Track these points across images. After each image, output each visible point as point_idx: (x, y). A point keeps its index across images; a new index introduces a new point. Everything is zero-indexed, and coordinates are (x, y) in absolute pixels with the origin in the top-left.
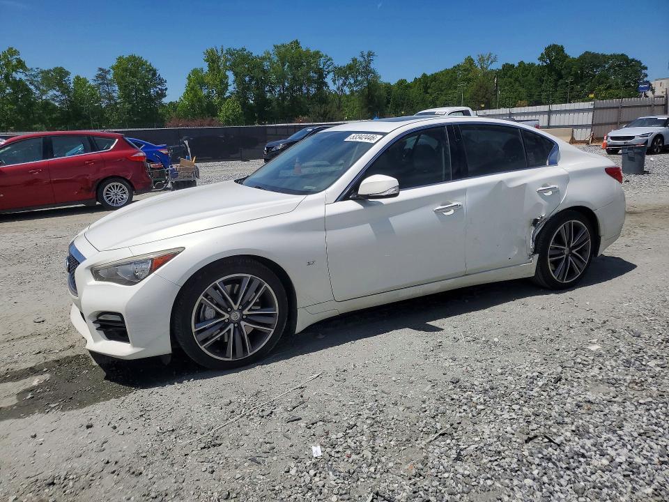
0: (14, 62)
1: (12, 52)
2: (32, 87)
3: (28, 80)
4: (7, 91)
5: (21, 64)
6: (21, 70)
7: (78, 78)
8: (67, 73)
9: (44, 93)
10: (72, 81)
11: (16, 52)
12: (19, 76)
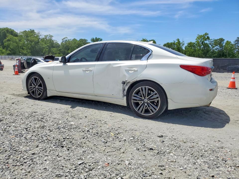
0: (206, 37)
1: (206, 34)
2: (210, 46)
3: (209, 43)
4: (202, 47)
5: (208, 38)
6: (208, 40)
7: (228, 41)
8: (224, 40)
9: (213, 47)
10: (225, 42)
11: (208, 34)
12: (207, 42)
